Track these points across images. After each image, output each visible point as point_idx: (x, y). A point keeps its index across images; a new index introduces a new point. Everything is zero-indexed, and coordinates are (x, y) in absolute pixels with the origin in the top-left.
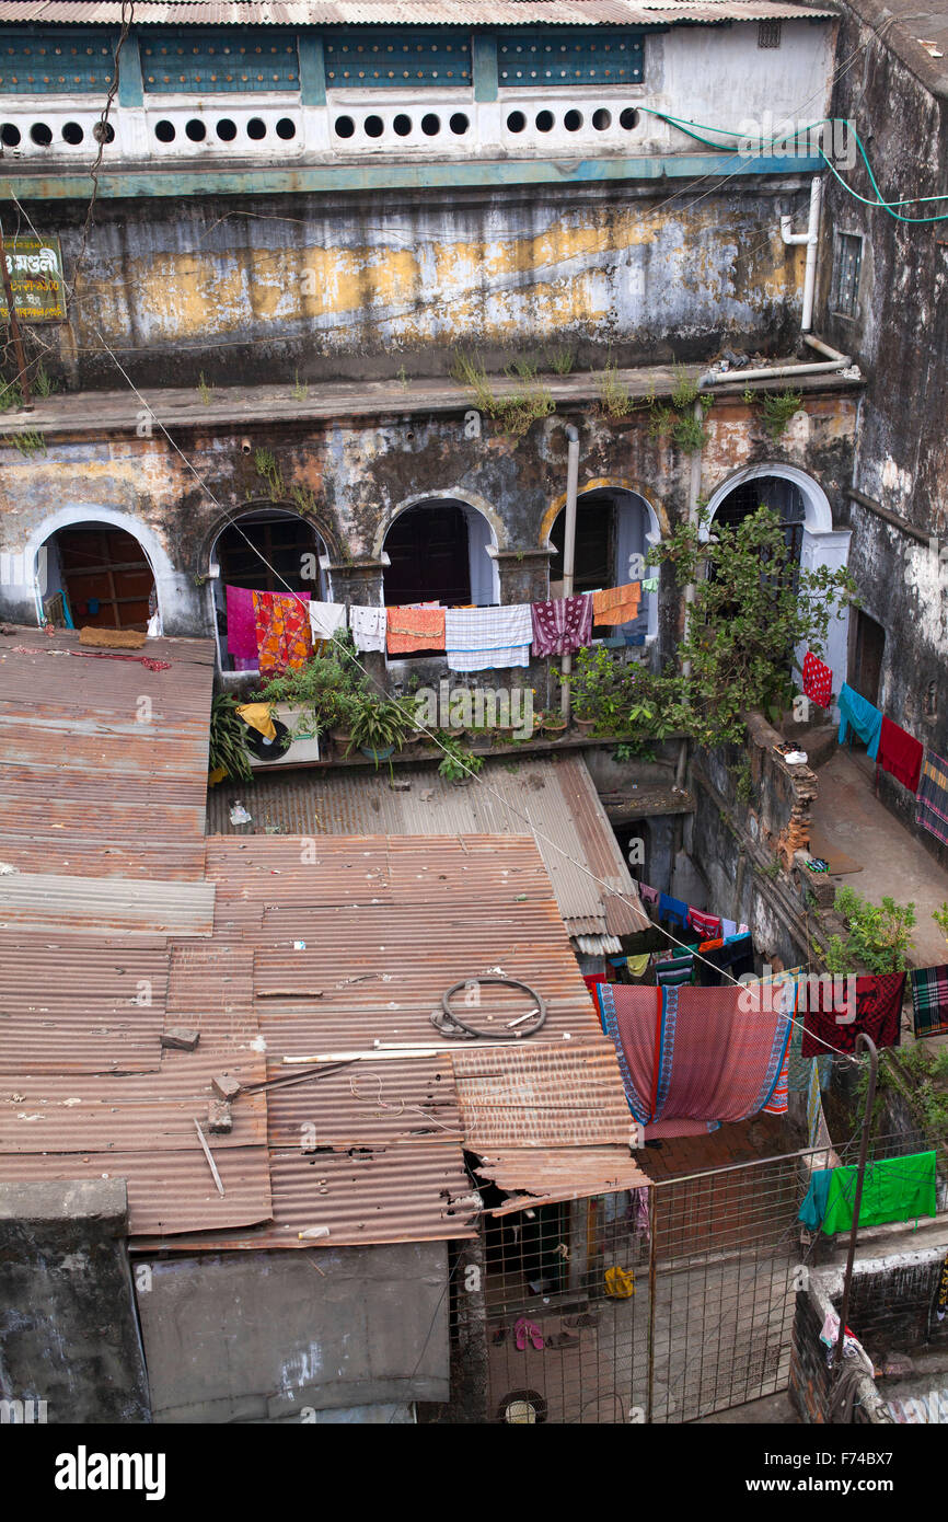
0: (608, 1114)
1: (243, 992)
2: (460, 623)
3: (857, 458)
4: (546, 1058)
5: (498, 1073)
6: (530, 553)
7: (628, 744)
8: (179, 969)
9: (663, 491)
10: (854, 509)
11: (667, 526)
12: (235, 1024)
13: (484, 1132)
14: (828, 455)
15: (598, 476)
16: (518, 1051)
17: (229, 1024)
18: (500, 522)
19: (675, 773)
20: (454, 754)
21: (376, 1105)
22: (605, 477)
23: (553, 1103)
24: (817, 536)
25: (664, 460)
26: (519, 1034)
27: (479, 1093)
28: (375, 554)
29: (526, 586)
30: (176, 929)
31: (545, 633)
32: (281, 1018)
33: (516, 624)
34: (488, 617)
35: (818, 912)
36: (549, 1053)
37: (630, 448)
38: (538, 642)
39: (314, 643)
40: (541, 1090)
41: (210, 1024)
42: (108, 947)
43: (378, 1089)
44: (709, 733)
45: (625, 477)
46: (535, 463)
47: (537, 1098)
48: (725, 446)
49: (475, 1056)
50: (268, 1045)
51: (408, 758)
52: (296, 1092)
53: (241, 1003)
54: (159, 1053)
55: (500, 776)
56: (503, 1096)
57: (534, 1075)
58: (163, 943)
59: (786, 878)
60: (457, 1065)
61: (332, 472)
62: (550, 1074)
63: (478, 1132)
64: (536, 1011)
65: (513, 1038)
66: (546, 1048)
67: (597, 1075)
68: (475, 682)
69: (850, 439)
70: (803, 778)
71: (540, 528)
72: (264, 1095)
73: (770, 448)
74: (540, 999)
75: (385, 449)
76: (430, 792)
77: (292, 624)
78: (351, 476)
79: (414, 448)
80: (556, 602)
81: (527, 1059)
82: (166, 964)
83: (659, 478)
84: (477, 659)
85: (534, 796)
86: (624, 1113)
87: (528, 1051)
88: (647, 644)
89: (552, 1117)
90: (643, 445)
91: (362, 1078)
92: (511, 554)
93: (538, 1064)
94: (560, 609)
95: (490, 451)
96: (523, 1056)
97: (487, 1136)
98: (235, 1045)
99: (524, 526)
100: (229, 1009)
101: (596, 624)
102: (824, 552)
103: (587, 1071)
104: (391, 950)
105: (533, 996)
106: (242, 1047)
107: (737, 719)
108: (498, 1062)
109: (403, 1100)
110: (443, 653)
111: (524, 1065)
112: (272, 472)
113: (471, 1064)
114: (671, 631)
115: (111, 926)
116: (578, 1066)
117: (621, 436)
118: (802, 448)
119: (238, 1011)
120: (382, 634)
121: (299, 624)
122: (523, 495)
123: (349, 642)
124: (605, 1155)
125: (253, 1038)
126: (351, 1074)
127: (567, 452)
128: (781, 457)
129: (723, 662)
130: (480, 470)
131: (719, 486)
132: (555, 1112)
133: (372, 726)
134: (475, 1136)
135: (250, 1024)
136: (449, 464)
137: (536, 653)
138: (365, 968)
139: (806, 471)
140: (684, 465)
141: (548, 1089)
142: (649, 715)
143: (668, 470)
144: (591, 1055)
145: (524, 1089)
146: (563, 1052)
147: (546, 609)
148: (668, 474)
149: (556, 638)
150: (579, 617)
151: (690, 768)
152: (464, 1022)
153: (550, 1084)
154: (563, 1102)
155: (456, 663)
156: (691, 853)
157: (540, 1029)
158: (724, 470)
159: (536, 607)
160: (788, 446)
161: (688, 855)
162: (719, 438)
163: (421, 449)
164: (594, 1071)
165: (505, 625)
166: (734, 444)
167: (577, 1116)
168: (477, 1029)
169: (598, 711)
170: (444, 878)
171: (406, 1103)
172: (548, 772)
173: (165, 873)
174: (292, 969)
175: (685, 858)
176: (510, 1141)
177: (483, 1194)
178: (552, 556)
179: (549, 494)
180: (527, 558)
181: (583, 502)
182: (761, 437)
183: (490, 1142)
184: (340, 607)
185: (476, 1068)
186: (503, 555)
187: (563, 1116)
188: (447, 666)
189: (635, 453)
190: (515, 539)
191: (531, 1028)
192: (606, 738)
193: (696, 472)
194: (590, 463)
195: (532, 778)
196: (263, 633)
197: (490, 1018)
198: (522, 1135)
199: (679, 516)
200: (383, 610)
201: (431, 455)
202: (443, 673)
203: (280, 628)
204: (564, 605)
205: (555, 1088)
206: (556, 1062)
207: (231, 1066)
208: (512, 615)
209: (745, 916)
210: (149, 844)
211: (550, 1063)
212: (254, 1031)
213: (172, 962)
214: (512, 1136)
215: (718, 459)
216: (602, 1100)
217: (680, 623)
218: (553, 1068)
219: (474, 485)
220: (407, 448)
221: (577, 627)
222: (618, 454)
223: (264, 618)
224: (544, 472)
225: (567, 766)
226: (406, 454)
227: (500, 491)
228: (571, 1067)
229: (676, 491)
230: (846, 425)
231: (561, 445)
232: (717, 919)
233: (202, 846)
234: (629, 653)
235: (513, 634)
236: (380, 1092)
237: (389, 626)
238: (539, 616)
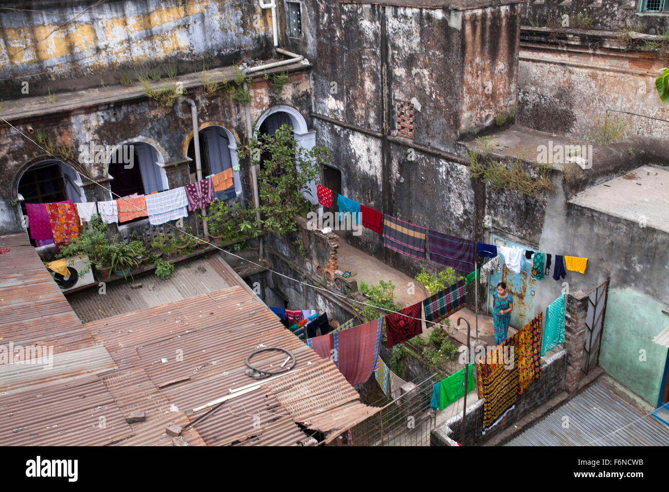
0: (343, 389)
1: (151, 388)
2: (153, 201)
3: (313, 99)
4: (307, 374)
5: (290, 387)
6: (180, 162)
7: (238, 243)
8: (111, 387)
9: (235, 124)
10: (315, 121)
11: (239, 140)
12: (157, 403)
13: (299, 412)
14: (301, 99)
15: (205, 121)
16: (294, 375)
17: (154, 404)
18: (163, 150)
19: (258, 253)
20: (161, 265)
21: (247, 416)
22: (208, 121)
23: (320, 392)
24: (301, 136)
25: (233, 110)
26: (289, 368)
27: (286, 398)
28: (105, 174)
29: (180, 178)
30: (98, 370)
31: (193, 199)
32: (176, 394)
33: (179, 197)
34: (166, 196)
35: (352, 294)
36: (307, 372)
37: (217, 106)
38: (191, 204)
39: (82, 224)
40: (311, 388)
41: (145, 407)
42: (67, 388)
43: (244, 409)
44: (280, 229)
45: (217, 121)
46: (175, 119)
47: (312, 392)
48: (258, 101)
49: (277, 383)
50: (179, 407)
51: (138, 272)
52: (207, 423)
53: (154, 393)
54: (129, 427)
55: (183, 271)
56: (297, 396)
57: (305, 383)
58: (97, 378)
59: (332, 284)
60: (271, 389)
61: (77, 137)
62: (311, 380)
63: (296, 413)
64: (289, 357)
65: (287, 371)
66: (305, 370)
67: (331, 375)
68: (162, 229)
69: (309, 91)
70: (333, 238)
71: (182, 150)
72: (193, 429)
73: (277, 99)
74: (289, 352)
75: (102, 122)
76: (153, 286)
77: (69, 217)
78: (87, 137)
79: (116, 120)
80: (196, 183)
81: (300, 377)
82: (105, 387)
83: (232, 119)
84: (163, 217)
85: (203, 276)
86: (349, 387)
87: (298, 374)
88: (238, 196)
89: (322, 397)
90: (223, 104)
91: (233, 407)
92: (171, 164)
93: (305, 378)
94: (198, 186)
95: (154, 116)
96: (297, 376)
97: (301, 414)
98: (163, 412)
99: (174, 150)
100: (150, 397)
101: (215, 190)
102: (306, 143)
103: (326, 374)
104: (209, 350)
105: (284, 352)
106: (167, 412)
107: (291, 220)
108: (288, 382)
109: (258, 410)
110: (147, 217)
111: (299, 380)
112: (46, 141)
113: (277, 386)
114: (247, 188)
115: (64, 378)
116: (322, 374)
117: (213, 102)
118: (290, 97)
119: (154, 397)
120: (116, 213)
121: (72, 216)
122: (173, 135)
123: (101, 221)
124: (350, 406)
125: (169, 407)
126: (227, 407)
127: (191, 112)
128: (282, 102)
129: (282, 196)
130: (150, 126)
131: (258, 119)
132: (322, 395)
133: (121, 259)
134: (296, 416)
135: (164, 401)
136: (135, 125)
137: (190, 209)
138: (201, 361)
139: (293, 107)
140: (242, 111)
141: (314, 387)
142: (249, 227)
143: (236, 114)
144: (325, 367)
145: (304, 390)
146: (313, 369)
147: (192, 188)
148: (236, 116)
149: (198, 200)
150: (207, 189)
151: (266, 248)
152: (263, 370)
153: (314, 384)
154: (323, 390)
155: (154, 221)
156: (272, 286)
157: (296, 364)
158: (259, 111)
159: (187, 188)
160: (284, 97)
161: (271, 289)
162: (255, 98)
163: (120, 120)
164: (329, 373)
165: (174, 199)
166: (262, 99)
167: (331, 394)
168: (270, 371)
169: (222, 230)
170: (212, 313)
171: (260, 411)
172: (205, 264)
173: (74, 346)
174: (167, 372)
175: (270, 290)
176: (311, 413)
177: (315, 437)
178: (190, 162)
179: (184, 133)
180: (179, 165)
181: (201, 135)
182: (273, 95)
183: (303, 416)
184: (93, 204)
185: (280, 388)
186: (167, 165)
187: (326, 396)
188: (149, 223)
189: (220, 109)
190: (171, 156)
191: (292, 365)
192: (228, 243)
193: (248, 113)
194: (201, 116)
195: (199, 269)
196: (55, 224)
197: (271, 366)
198: (315, 409)
199: (243, 135)
200: (114, 202)
201: (126, 122)
202: (146, 227)
203: (63, 219)
204: (200, 184)
205: (317, 386)
206: (312, 375)
207: (169, 421)
208: (177, 193)
209: (311, 307)
210: (56, 335)
211: (310, 376)
212: (168, 404)
213: (106, 385)
214: (311, 410)
215: (256, 107)
216: (338, 384)
217: (251, 184)
218: (312, 378)
219: (148, 134)
220: (113, 120)
221: (207, 194)
222: (212, 110)
223: (54, 217)
224: (180, 123)
225: (212, 260)
226: (113, 123)
227: (161, 135)
228: (319, 375)
229: (240, 123)
230: (307, 85)
231: (187, 108)
232: (300, 311)
233: (85, 329)
234: (230, 202)
235: (178, 202)
236: (245, 411)
237: (119, 208)
238: (189, 191)
